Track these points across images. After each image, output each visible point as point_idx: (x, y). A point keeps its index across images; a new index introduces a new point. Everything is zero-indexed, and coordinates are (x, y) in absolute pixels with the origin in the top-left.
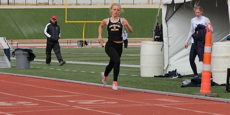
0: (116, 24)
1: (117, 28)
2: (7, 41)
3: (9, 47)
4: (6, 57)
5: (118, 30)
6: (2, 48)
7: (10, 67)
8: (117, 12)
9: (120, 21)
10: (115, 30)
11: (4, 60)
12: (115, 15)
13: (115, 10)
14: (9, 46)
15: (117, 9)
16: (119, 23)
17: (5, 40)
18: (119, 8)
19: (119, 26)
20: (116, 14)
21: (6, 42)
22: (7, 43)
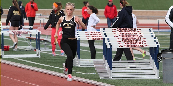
0: (69, 22)
1: (70, 25)
2: (154, 35)
3: (158, 46)
4: (152, 61)
5: (71, 27)
6: (145, 46)
7: (158, 77)
8: (70, 12)
9: (73, 19)
10: (68, 28)
11: (150, 66)
12: (69, 15)
13: (68, 10)
14: (157, 43)
15: (71, 9)
16: (72, 21)
17: (151, 34)
18: (72, 8)
19: (71, 24)
20: (70, 13)
21: (152, 36)
22: (155, 38)
